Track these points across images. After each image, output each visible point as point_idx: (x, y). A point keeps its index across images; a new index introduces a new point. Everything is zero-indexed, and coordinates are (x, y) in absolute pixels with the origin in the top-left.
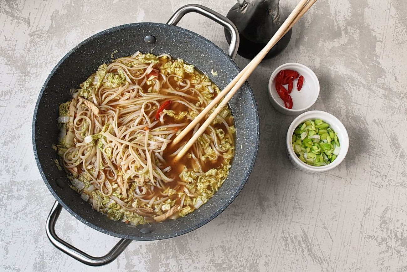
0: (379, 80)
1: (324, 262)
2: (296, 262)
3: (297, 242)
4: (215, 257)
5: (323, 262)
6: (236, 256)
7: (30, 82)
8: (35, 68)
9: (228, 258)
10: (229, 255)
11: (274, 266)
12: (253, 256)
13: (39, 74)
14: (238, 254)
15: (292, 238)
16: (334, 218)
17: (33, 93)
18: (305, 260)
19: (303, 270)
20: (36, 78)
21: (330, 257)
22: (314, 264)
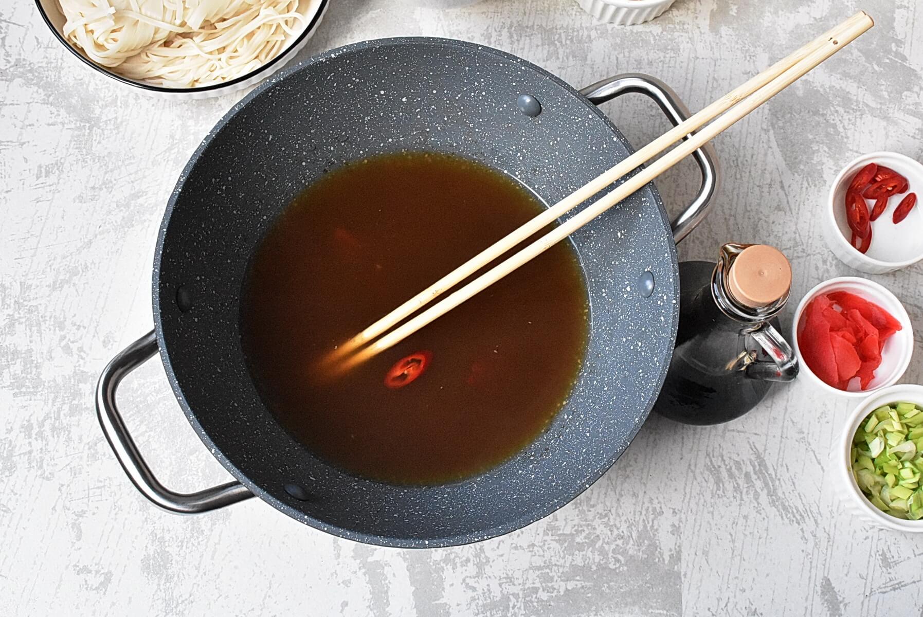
0: (906, 96)
1: (807, 519)
2: (741, 521)
3: (743, 476)
4: (557, 520)
5: (803, 517)
6: (606, 515)
7: (103, 142)
8: (113, 109)
9: (586, 520)
10: (589, 513)
11: (694, 533)
12: (644, 512)
13: (122, 122)
14: (610, 511)
15: (731, 468)
16: (823, 416)
17: (111, 166)
18: (764, 515)
19: (760, 538)
20: (116, 131)
21: (818, 507)
22: (783, 524)
